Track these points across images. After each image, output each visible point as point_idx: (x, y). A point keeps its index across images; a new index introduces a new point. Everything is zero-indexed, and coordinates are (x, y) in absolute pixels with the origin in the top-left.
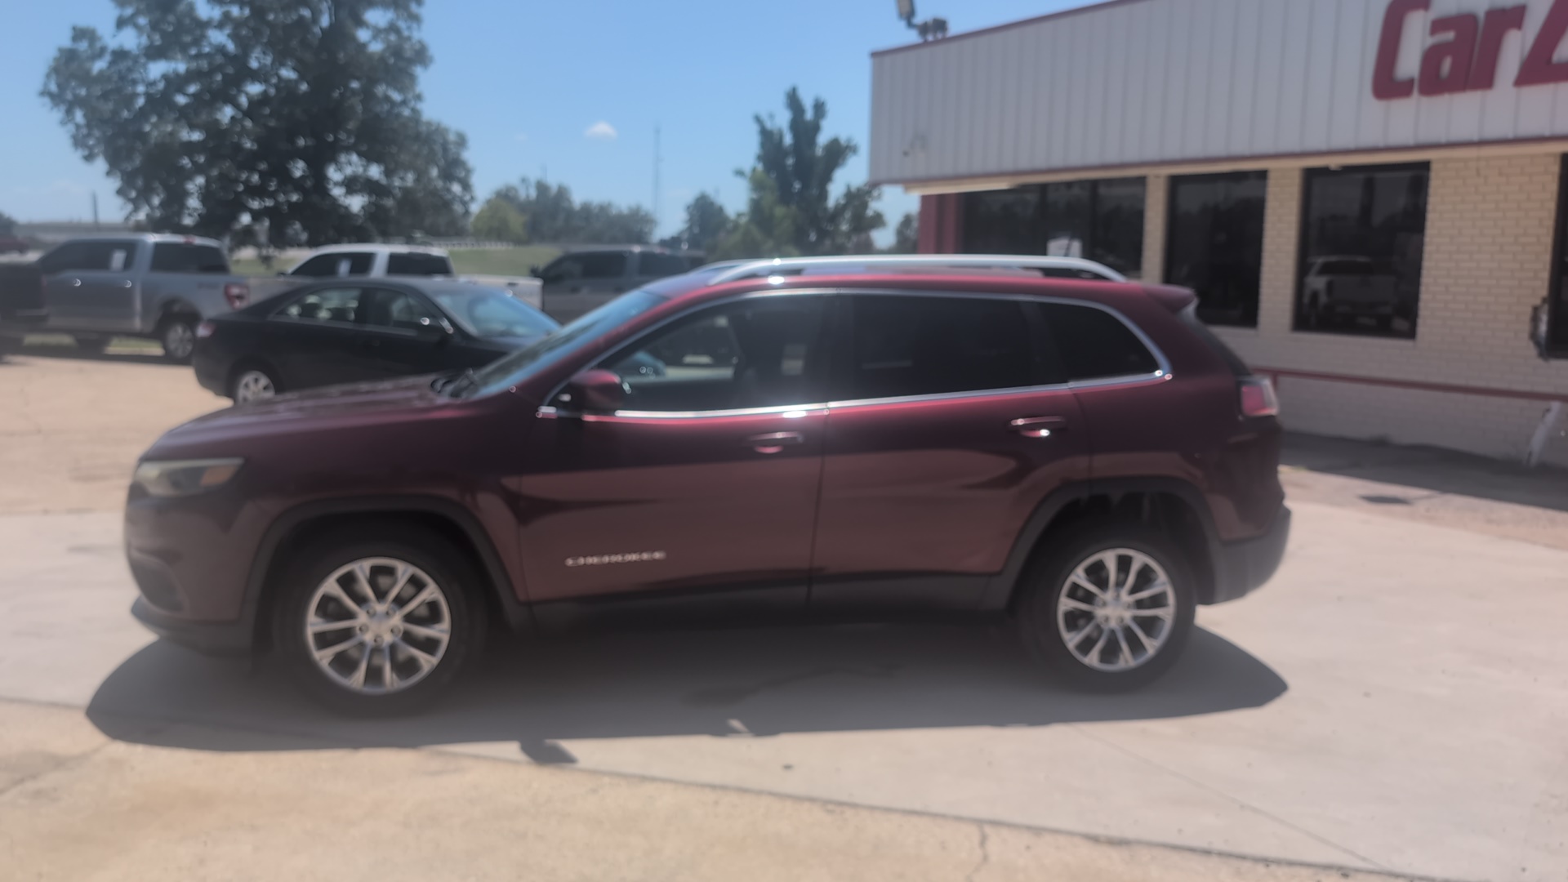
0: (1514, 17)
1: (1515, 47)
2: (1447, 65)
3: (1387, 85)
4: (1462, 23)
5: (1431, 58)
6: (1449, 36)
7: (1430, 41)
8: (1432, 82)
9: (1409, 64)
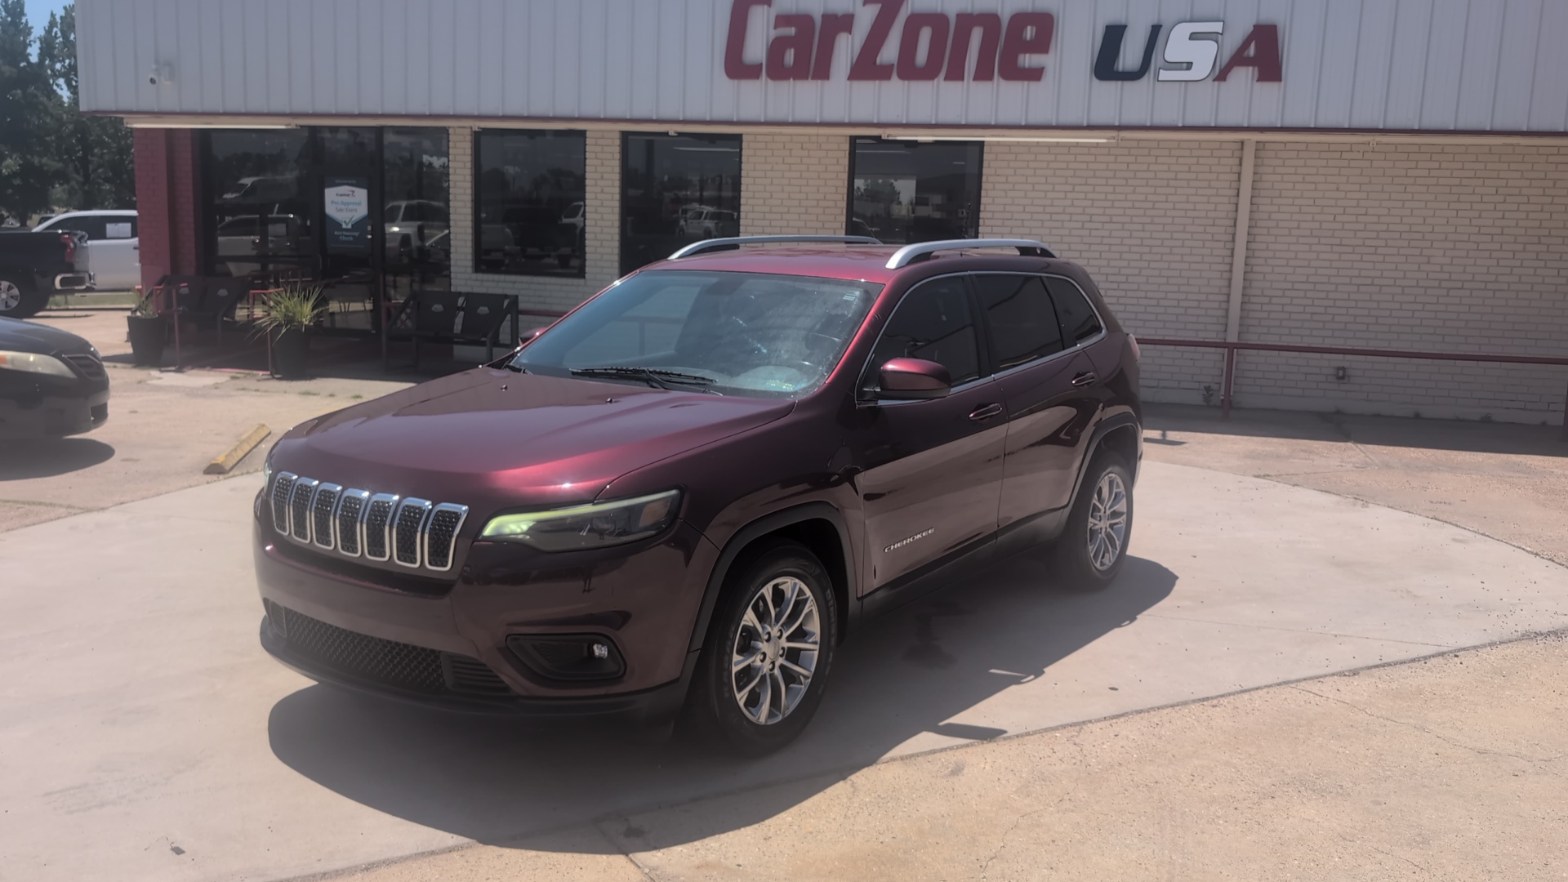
0: (845, 22)
1: (846, 49)
2: (790, 57)
3: (737, 67)
4: (801, 21)
5: (776, 48)
6: (791, 31)
7: (773, 34)
8: (777, 69)
9: (756, 49)
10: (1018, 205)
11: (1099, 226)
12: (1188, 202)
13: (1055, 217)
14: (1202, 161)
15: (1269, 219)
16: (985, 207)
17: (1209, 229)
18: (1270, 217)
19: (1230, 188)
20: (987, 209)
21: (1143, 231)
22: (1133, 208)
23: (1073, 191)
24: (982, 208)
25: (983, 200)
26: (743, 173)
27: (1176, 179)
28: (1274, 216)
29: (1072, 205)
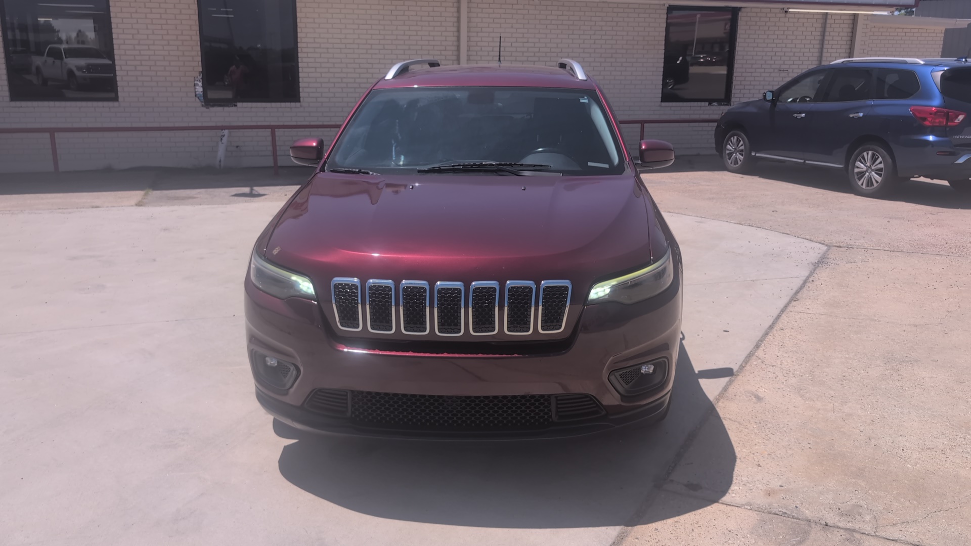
10: (324, 38)
11: (377, 51)
12: (429, 35)
13: (348, 46)
14: (436, 9)
15: (477, 45)
16: (301, 40)
17: (443, 53)
18: (477, 44)
19: (453, 26)
20: (303, 41)
21: (404, 54)
22: (397, 39)
23: (358, 29)
24: (299, 40)
25: (299, 35)
26: (112, 15)
27: (421, 21)
28: (479, 44)
29: (359, 38)
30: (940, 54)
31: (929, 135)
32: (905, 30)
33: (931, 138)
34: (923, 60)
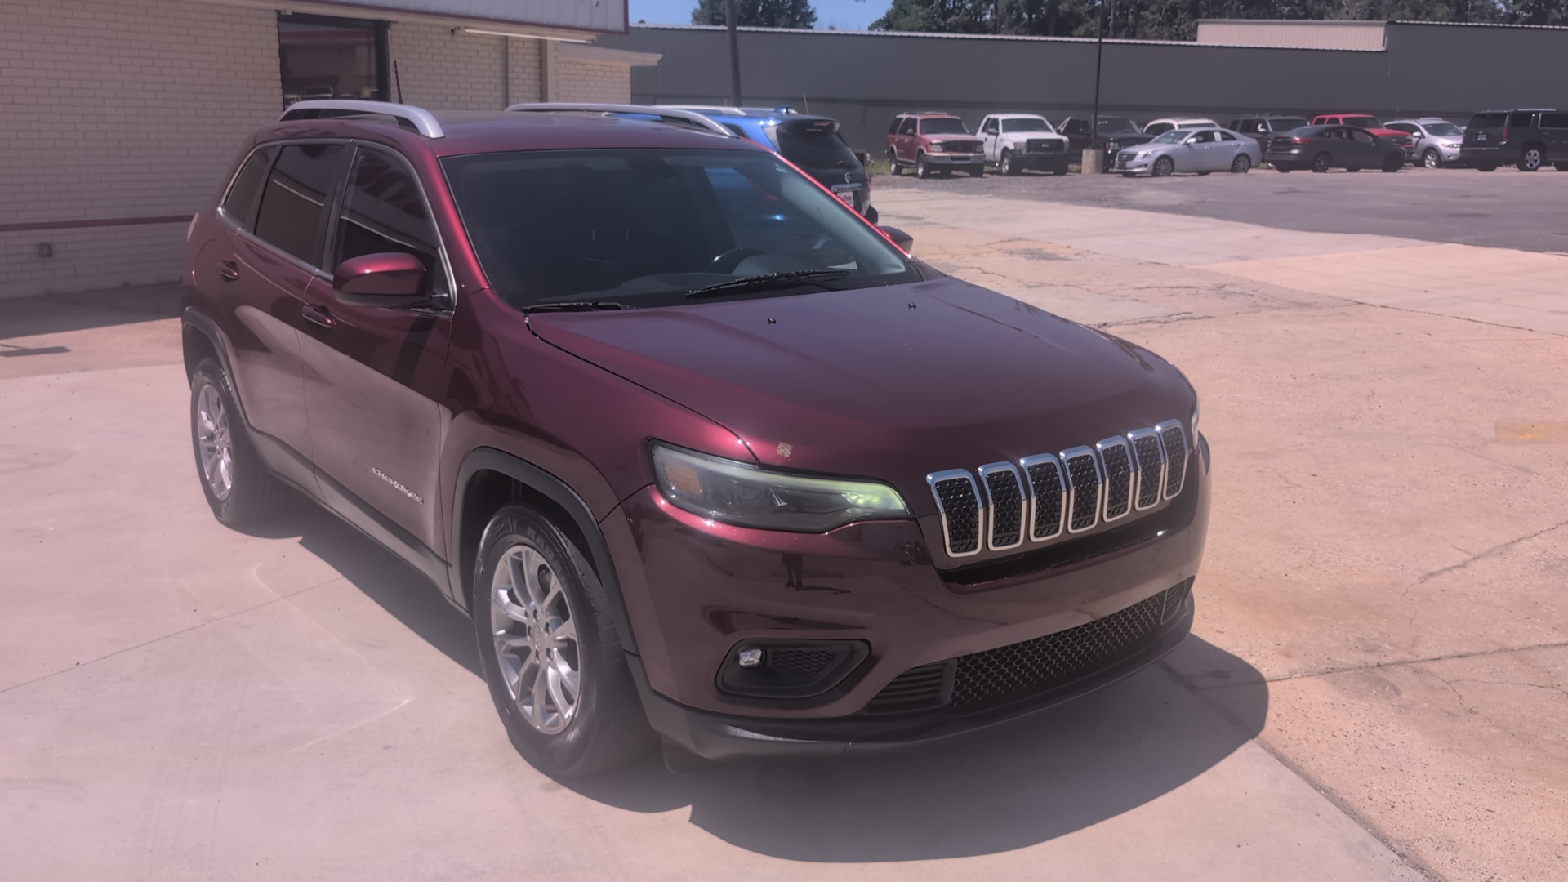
30: (630, 101)
31: (776, 214)
32: (586, 67)
33: (778, 217)
34: (744, 111)
